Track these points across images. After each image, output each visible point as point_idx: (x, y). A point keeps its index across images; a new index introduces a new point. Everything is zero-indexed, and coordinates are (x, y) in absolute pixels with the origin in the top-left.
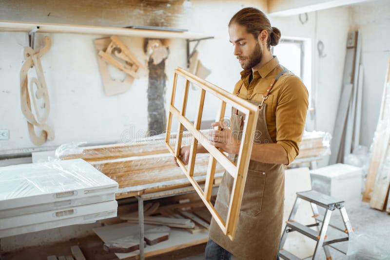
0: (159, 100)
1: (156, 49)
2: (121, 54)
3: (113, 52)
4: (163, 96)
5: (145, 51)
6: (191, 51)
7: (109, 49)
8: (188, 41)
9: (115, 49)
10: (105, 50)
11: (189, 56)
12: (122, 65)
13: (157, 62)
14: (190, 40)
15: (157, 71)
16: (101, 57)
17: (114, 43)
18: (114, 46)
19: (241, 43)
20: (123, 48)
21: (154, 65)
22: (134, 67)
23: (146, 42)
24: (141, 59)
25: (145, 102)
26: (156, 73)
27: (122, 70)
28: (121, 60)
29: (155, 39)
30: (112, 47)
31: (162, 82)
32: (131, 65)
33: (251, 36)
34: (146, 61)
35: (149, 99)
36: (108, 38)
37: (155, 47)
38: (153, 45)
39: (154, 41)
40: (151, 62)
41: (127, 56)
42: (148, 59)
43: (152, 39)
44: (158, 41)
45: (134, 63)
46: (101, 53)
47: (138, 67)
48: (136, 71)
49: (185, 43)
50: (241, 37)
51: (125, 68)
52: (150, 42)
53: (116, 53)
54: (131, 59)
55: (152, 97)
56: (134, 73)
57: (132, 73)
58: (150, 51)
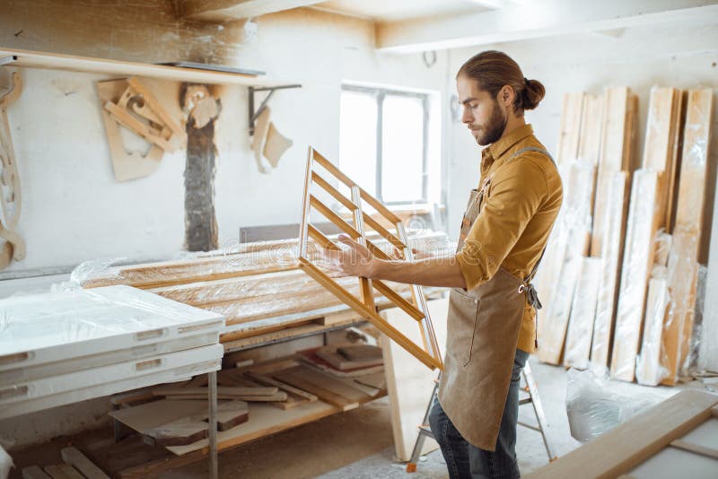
0: (204, 190)
1: (200, 102)
2: (144, 108)
3: (129, 106)
4: (211, 182)
5: (182, 104)
6: (257, 107)
7: (124, 100)
8: (251, 90)
9: (132, 100)
10: (116, 101)
11: (252, 116)
12: (145, 128)
13: (201, 123)
14: (256, 88)
15: (200, 140)
16: (109, 113)
17: (133, 89)
18: (132, 95)
19: (472, 104)
20: (147, 99)
21: (196, 129)
22: (165, 131)
23: (184, 89)
24: (176, 118)
25: (181, 193)
26: (199, 144)
27: (144, 137)
28: (141, 117)
29: (199, 84)
30: (128, 95)
31: (209, 158)
32: (159, 128)
33: (486, 95)
34: (182, 121)
35: (188, 188)
36: (121, 81)
37: (198, 97)
38: (195, 95)
39: (196, 88)
40: (190, 124)
41: (153, 111)
42: (186, 118)
43: (193, 84)
44: (203, 88)
45: (165, 125)
46: (110, 105)
47: (171, 132)
48: (167, 139)
49: (247, 92)
50: (470, 96)
51: (150, 132)
52: (189, 89)
53: (135, 106)
54: (160, 119)
55: (193, 184)
56: (165, 141)
57: (160, 141)
58: (190, 105)
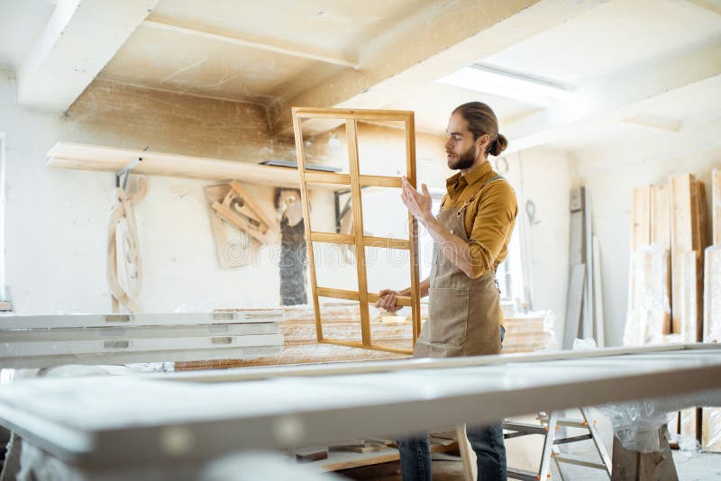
0: (297, 279)
1: (292, 205)
2: (244, 207)
3: (232, 205)
4: (302, 273)
5: (277, 206)
6: (342, 208)
7: (228, 201)
8: (337, 194)
9: (234, 201)
10: (221, 201)
11: (338, 216)
12: (245, 224)
13: (293, 222)
14: (340, 192)
15: (293, 236)
16: (215, 211)
17: (235, 192)
18: (234, 197)
19: (457, 137)
20: (246, 199)
21: (289, 227)
22: (261, 227)
23: (278, 193)
24: (271, 216)
26: (292, 240)
27: (243, 231)
28: (242, 215)
29: (291, 190)
30: (231, 196)
31: (301, 252)
32: (257, 224)
33: (470, 135)
34: (277, 220)
36: (225, 185)
37: (291, 200)
38: (288, 199)
39: (289, 192)
40: (284, 222)
41: (252, 210)
42: (280, 217)
43: (286, 189)
44: (295, 193)
45: (262, 221)
46: (216, 205)
47: (267, 227)
48: (264, 233)
51: (249, 227)
52: (283, 193)
53: (236, 205)
54: (257, 216)
55: (287, 274)
56: (262, 235)
57: (258, 235)
58: (284, 206)
